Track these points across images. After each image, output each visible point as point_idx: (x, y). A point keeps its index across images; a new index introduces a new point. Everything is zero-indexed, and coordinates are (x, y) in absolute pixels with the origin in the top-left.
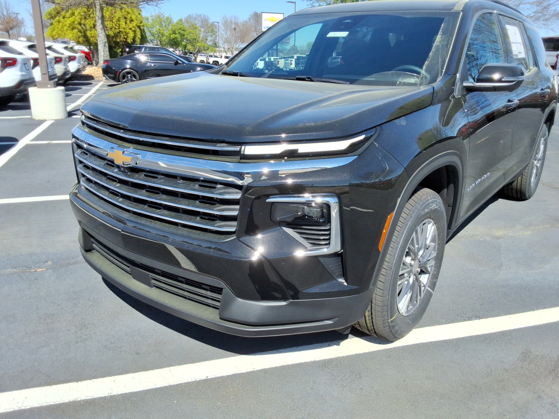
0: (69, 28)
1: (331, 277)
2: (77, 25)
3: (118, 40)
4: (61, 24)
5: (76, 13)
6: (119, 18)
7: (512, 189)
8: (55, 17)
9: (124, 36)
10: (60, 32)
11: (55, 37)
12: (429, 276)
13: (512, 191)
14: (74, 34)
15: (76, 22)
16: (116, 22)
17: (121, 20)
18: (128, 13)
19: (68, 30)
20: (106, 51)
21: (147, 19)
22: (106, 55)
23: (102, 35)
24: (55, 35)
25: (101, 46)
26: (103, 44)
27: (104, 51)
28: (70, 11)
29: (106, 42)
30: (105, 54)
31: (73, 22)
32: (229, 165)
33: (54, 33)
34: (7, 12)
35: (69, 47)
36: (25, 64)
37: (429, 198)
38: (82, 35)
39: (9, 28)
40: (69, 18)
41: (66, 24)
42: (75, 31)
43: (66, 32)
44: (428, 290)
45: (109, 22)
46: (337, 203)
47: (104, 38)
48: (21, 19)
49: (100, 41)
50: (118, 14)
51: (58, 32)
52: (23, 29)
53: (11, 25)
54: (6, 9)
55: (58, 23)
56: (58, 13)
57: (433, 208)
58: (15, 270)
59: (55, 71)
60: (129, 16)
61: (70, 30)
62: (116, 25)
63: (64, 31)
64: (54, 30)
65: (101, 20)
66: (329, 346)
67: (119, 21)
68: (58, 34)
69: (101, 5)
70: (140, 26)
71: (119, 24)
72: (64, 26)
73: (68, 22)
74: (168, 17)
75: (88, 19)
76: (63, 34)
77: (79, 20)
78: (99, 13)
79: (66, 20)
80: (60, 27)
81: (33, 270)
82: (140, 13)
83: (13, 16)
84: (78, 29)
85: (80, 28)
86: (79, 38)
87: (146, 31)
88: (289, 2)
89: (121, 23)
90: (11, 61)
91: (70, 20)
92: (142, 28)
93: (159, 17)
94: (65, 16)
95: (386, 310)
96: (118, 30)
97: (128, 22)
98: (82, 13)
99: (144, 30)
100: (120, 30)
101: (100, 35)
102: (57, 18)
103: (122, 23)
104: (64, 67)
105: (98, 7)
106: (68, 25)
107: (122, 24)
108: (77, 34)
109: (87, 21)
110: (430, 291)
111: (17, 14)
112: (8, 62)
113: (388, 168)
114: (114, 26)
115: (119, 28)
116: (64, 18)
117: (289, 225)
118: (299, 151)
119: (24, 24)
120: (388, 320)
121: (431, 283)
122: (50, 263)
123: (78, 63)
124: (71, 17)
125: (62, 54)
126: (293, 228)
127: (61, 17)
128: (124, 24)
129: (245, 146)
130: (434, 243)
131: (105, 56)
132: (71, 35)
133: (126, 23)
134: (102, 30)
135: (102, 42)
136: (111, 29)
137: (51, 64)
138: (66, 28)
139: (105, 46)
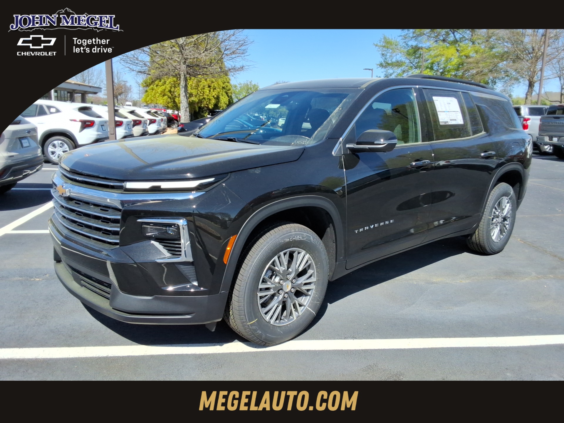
0: (161, 95)
1: (186, 280)
2: (167, 92)
3: (202, 106)
4: (154, 91)
5: (167, 82)
6: (204, 86)
7: (472, 243)
8: (150, 85)
9: (206, 102)
10: (152, 98)
11: (148, 103)
12: (310, 298)
13: (473, 245)
14: (164, 100)
15: (167, 90)
16: (201, 90)
17: (205, 88)
18: (212, 82)
19: (160, 96)
20: (187, 116)
21: (235, 86)
22: (187, 119)
23: (184, 102)
24: (148, 101)
25: (183, 111)
26: (184, 110)
27: (185, 115)
28: (163, 81)
29: (187, 107)
30: (185, 118)
31: (165, 90)
32: (114, 195)
33: (148, 99)
34: (118, 80)
35: (152, 112)
36: (102, 126)
37: (293, 231)
38: (172, 101)
39: (118, 94)
40: (161, 86)
41: (158, 92)
42: (166, 97)
43: (158, 98)
44: (309, 310)
45: (194, 90)
46: (186, 225)
47: (185, 104)
48: (129, 86)
49: (182, 107)
50: (204, 83)
51: (151, 98)
52: (129, 95)
53: (120, 91)
54: (118, 78)
55: (151, 90)
56: (153, 82)
57: (297, 239)
58: (21, 278)
59: (132, 131)
60: (212, 85)
61: (161, 96)
62: (201, 93)
63: (156, 98)
64: (148, 97)
65: (184, 88)
66: (214, 345)
67: (204, 89)
68: (151, 100)
69: (185, 76)
70: (228, 93)
71: (203, 92)
72: (157, 93)
73: (160, 89)
74: (255, 85)
75: (177, 87)
76: (155, 100)
77: (169, 88)
78: (183, 83)
79: (159, 88)
80: (153, 94)
81: (32, 279)
82: (229, 81)
83: (122, 84)
84: (168, 96)
85: (170, 95)
86: (168, 103)
87: (233, 97)
88: (366, 69)
89: (205, 90)
90: (90, 123)
91: (162, 88)
92: (229, 94)
93: (247, 85)
94: (158, 84)
95: (243, 314)
96: (202, 97)
97: (212, 90)
98: (172, 82)
99: (231, 96)
100: (204, 97)
101: (182, 102)
102: (152, 86)
103: (207, 90)
104: (143, 129)
105: (182, 77)
106: (160, 92)
107: (206, 92)
108: (167, 100)
109: (176, 89)
110: (310, 311)
111: (125, 81)
112: (87, 123)
113: (230, 202)
114: (199, 93)
115: (203, 95)
116: (157, 86)
117: (157, 239)
118: (162, 187)
119: (131, 90)
120: (247, 323)
121: (311, 304)
122: (47, 275)
123: (157, 125)
124: (163, 85)
125: (143, 117)
126: (160, 242)
127: (155, 86)
128: (208, 91)
129: (126, 182)
130: (313, 270)
131: (185, 120)
132: (162, 101)
133: (210, 91)
134: (184, 97)
135: (183, 107)
136: (196, 96)
137: (129, 126)
138: (158, 94)
139: (186, 110)
